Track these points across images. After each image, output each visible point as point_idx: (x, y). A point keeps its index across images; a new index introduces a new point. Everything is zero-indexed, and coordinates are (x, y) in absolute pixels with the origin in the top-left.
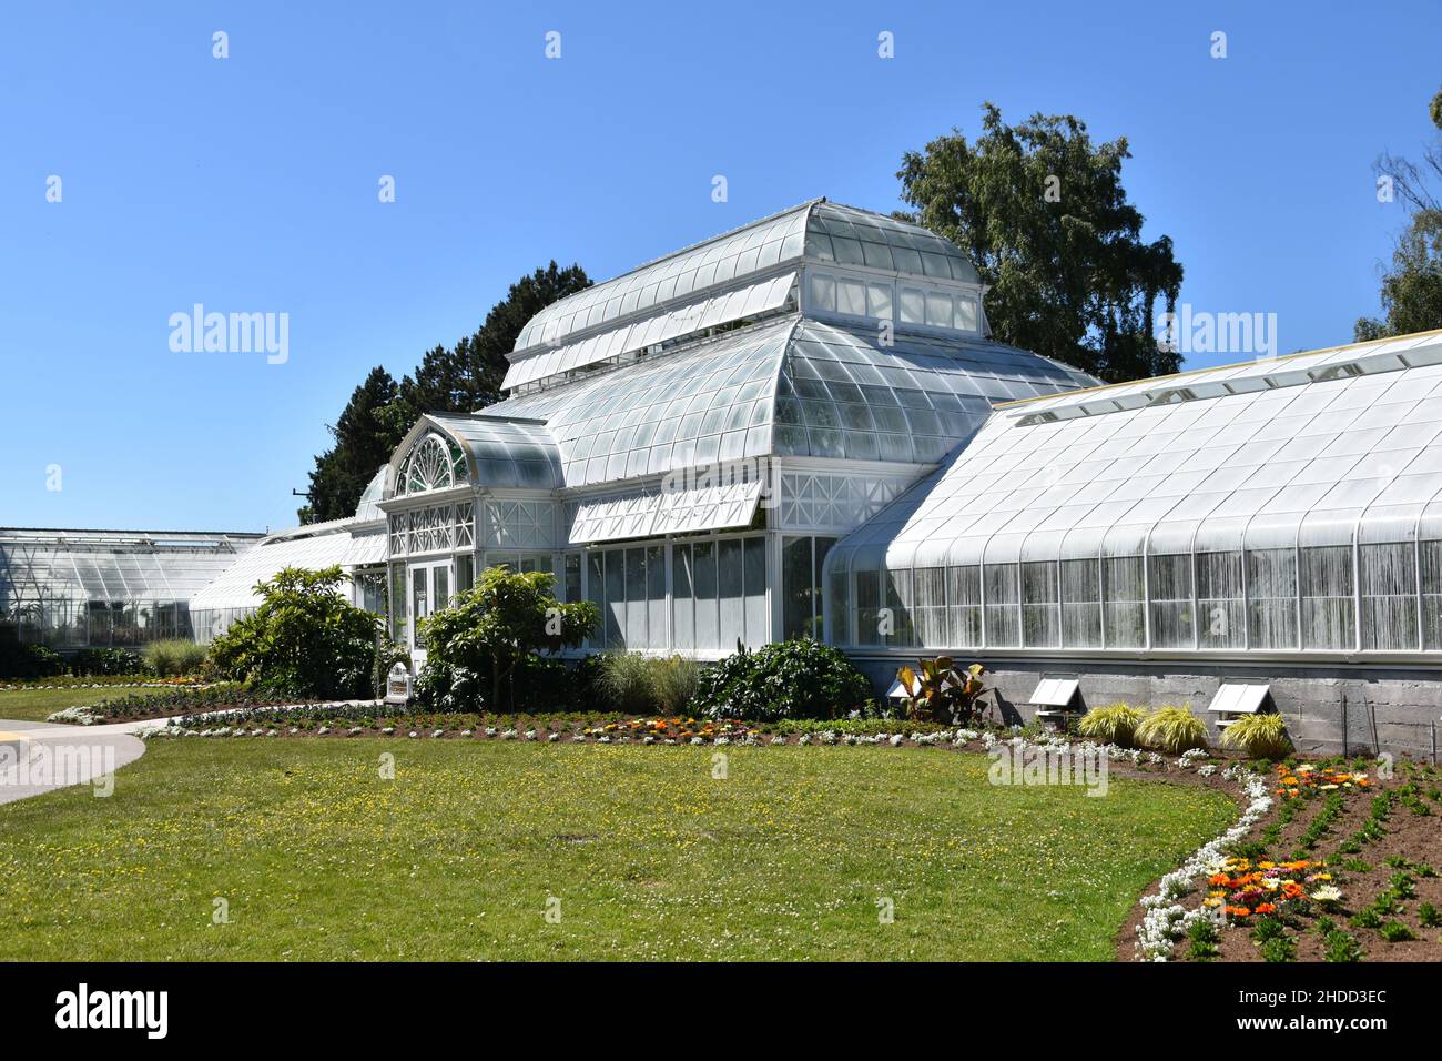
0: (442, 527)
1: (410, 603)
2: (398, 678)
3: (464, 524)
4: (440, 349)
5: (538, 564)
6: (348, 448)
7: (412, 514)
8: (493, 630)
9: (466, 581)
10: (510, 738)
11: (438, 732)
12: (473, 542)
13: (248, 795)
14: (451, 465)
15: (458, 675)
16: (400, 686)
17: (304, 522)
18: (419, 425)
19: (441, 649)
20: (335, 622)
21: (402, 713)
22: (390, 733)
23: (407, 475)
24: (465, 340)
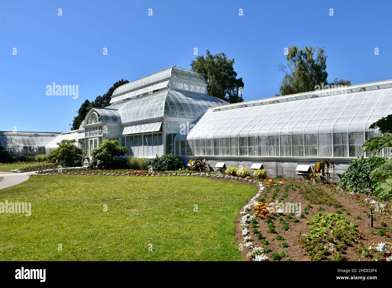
0: (96, 131)
1: (89, 147)
2: (86, 162)
3: (100, 130)
4: (100, 96)
5: (116, 139)
6: (81, 116)
7: (90, 128)
8: (105, 153)
9: (100, 142)
10: (109, 175)
11: (93, 174)
12: (102, 134)
13: (47, 189)
14: (98, 118)
15: (99, 162)
16: (86, 164)
17: (72, 130)
18: (91, 110)
19: (94, 157)
20: (74, 151)
21: (86, 170)
22: (83, 174)
23: (89, 120)
24: (105, 94)
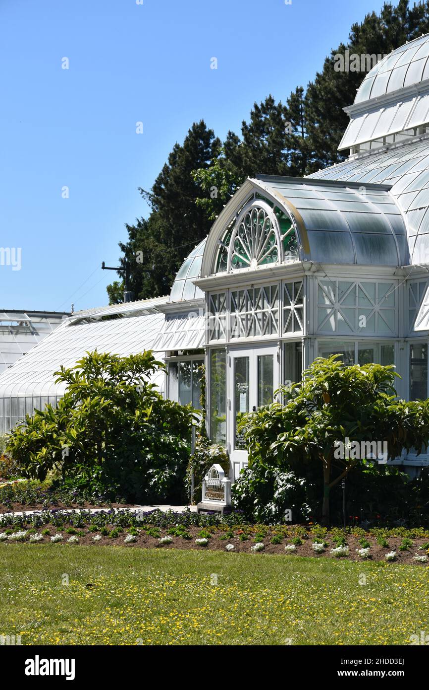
0: (268, 309)
1: (230, 396)
2: (215, 482)
3: (292, 306)
4: (270, 101)
5: (377, 355)
6: (165, 216)
7: (234, 294)
8: (323, 431)
9: (294, 371)
10: (341, 556)
11: (259, 545)
12: (303, 327)
13: (43, 608)
14: (279, 238)
15: (283, 480)
16: (217, 492)
17: (114, 300)
18: (242, 192)
19: (262, 452)
20: (145, 415)
21: (218, 522)
22: (204, 545)
23: (229, 249)
24: (300, 91)
